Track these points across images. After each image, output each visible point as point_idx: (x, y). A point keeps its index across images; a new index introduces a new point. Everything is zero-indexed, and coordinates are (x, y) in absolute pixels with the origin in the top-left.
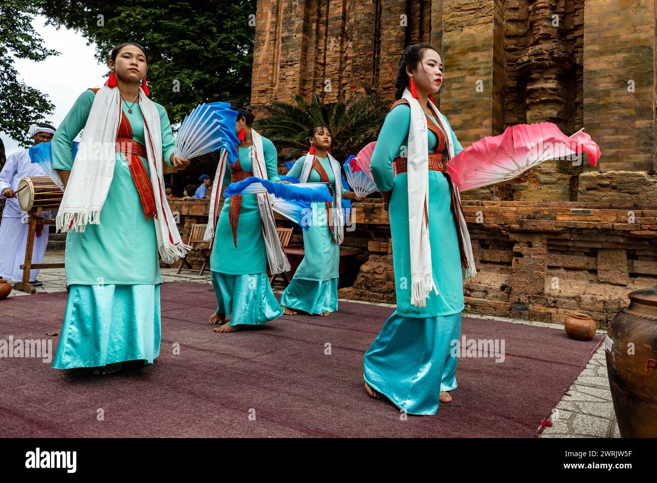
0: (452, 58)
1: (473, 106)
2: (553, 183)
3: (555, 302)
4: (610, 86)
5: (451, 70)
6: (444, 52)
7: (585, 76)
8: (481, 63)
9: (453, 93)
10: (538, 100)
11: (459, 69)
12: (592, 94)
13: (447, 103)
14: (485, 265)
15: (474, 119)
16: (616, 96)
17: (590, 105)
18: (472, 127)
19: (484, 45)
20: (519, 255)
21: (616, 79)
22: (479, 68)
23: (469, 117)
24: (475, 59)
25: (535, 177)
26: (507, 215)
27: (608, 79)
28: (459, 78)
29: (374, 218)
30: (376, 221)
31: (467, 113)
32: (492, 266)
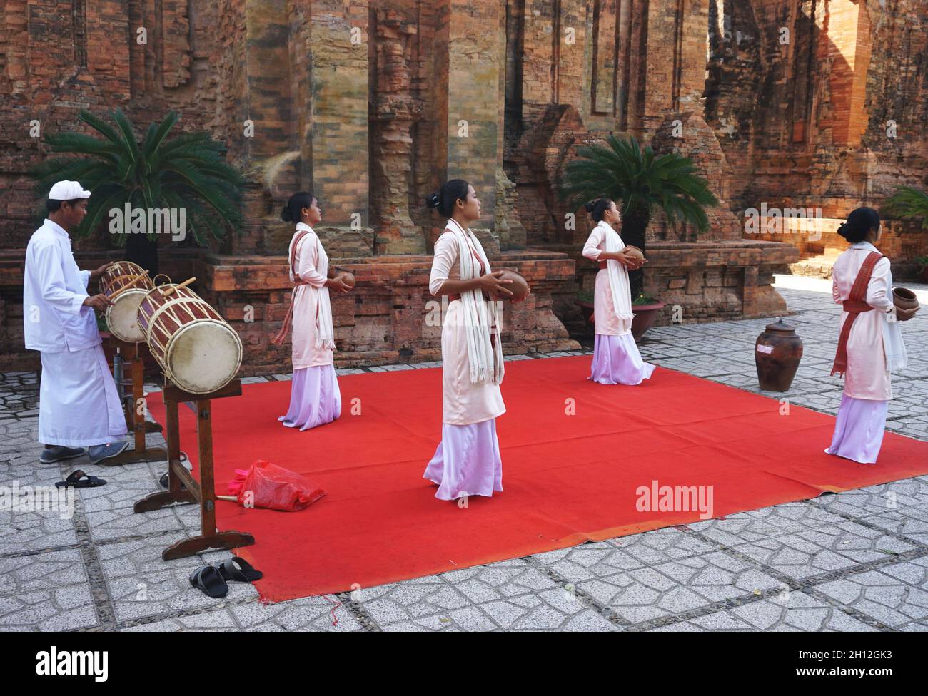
0: (325, 100)
1: (350, 158)
2: (413, 236)
3: (429, 344)
4: (467, 154)
5: (325, 114)
6: (315, 90)
7: (450, 142)
8: (357, 112)
9: (328, 141)
10: (394, 152)
11: (333, 115)
12: (454, 159)
13: (322, 151)
14: (359, 320)
15: (351, 171)
16: (472, 163)
17: (453, 169)
18: (348, 180)
19: (359, 93)
20: (401, 307)
21: (471, 147)
22: (355, 117)
23: (345, 169)
24: (351, 107)
25: (398, 230)
26: (392, 271)
27: (465, 148)
28: (333, 124)
29: (248, 283)
30: (251, 287)
31: (343, 165)
32: (368, 318)
